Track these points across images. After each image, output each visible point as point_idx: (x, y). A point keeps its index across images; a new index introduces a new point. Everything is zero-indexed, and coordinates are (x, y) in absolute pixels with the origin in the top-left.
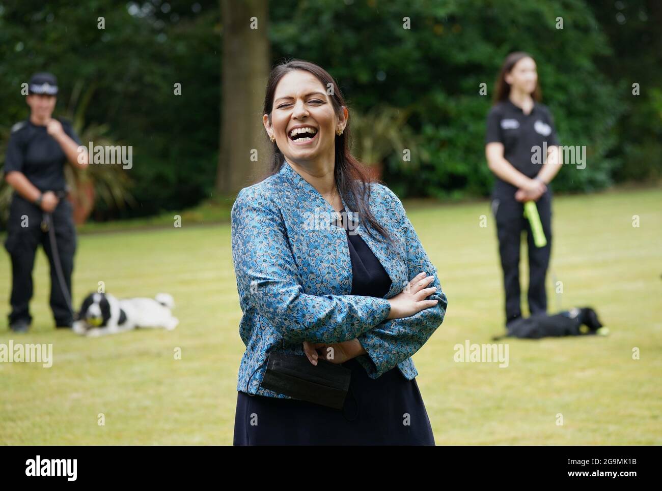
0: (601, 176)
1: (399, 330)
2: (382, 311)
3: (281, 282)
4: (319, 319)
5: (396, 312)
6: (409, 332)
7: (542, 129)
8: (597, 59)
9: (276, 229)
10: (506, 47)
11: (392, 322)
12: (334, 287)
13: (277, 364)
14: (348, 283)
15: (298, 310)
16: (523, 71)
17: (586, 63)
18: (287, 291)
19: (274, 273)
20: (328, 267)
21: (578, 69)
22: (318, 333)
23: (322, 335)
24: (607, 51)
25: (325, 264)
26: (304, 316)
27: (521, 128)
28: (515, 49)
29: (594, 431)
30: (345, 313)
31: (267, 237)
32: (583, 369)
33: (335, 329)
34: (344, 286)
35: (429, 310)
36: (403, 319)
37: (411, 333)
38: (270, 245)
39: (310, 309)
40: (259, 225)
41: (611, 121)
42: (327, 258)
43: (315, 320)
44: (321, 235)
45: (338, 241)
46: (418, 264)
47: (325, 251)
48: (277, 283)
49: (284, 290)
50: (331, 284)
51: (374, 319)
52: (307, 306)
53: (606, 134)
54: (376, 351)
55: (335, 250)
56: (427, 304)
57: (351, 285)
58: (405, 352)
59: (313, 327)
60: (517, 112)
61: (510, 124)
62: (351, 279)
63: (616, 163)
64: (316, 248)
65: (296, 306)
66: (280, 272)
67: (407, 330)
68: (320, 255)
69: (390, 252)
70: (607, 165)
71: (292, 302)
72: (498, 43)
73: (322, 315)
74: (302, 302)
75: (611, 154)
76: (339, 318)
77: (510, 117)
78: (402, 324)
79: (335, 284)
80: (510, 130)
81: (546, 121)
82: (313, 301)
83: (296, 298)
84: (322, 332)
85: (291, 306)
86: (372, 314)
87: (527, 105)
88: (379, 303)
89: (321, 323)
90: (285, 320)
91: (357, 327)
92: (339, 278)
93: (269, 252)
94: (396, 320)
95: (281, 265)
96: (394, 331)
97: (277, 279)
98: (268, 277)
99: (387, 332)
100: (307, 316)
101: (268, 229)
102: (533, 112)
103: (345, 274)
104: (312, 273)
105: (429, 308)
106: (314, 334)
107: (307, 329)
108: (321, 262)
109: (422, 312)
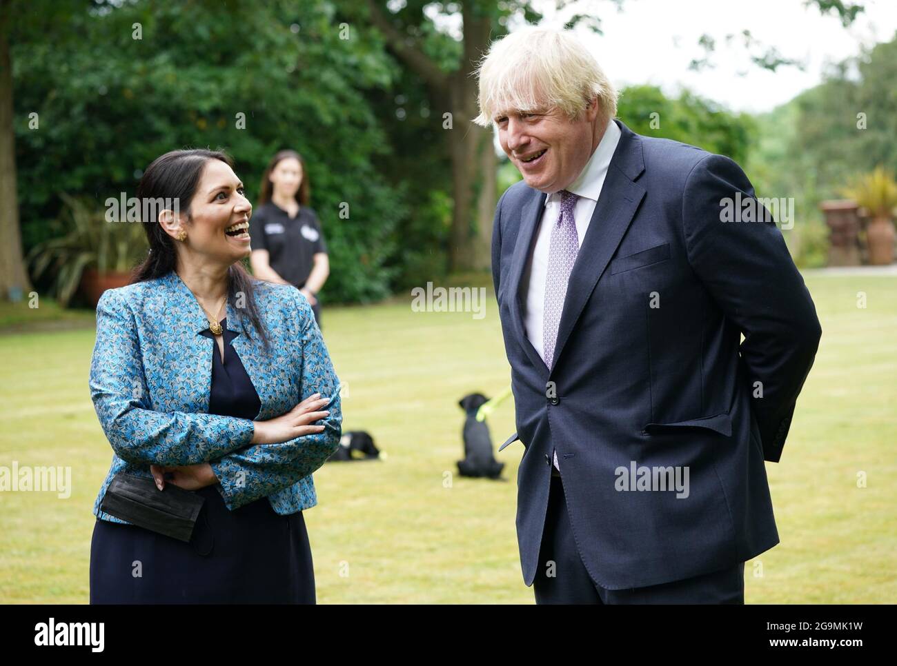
0: (378, 287)
1: (264, 458)
2: (242, 434)
3: (114, 395)
4: (150, 438)
5: (261, 436)
6: (278, 460)
7: (309, 234)
8: (375, 158)
9: (125, 336)
10: (276, 144)
11: (257, 447)
12: (186, 405)
13: (119, 487)
14: (203, 401)
15: (126, 426)
16: (285, 172)
17: (363, 163)
18: (117, 404)
19: (110, 384)
20: (183, 382)
21: (354, 169)
22: (151, 453)
23: (156, 455)
24: (386, 150)
25: (181, 379)
26: (133, 432)
27: (286, 233)
28: (285, 147)
29: (366, 565)
30: (186, 433)
31: (113, 345)
32: (354, 497)
33: (171, 449)
34: (199, 405)
35: (309, 437)
36: (271, 445)
37: (280, 462)
38: (114, 354)
39: (142, 425)
40: (108, 332)
41: (389, 226)
42: (184, 371)
43: (145, 438)
44: (184, 345)
45: (202, 353)
46: (313, 383)
47: (184, 363)
48: (110, 395)
49: (114, 403)
50: (183, 401)
51: (229, 441)
52: (138, 422)
53: (384, 241)
54: (231, 479)
55: (196, 363)
56: (308, 430)
57: (207, 403)
58: (274, 482)
59: (143, 445)
60: (282, 215)
61: (274, 229)
62: (207, 397)
63: (395, 272)
64: (174, 360)
65: (124, 421)
66: (117, 384)
67: (276, 458)
68: (177, 368)
69: (272, 369)
70: (385, 274)
71: (120, 416)
72: (267, 140)
73: (155, 433)
74: (132, 417)
75: (389, 263)
76: (178, 438)
77: (275, 222)
78: (269, 451)
79: (188, 401)
80: (274, 235)
81: (313, 226)
82: (147, 417)
83: (126, 412)
84: (155, 452)
85: (118, 420)
86: (225, 435)
87: (292, 209)
88: (238, 425)
89: (153, 442)
90: (114, 436)
91: (203, 449)
92: (193, 395)
93: (110, 361)
94: (262, 446)
95: (120, 377)
96: (257, 458)
97: (110, 391)
98: (103, 389)
99: (247, 459)
100: (137, 433)
101: (115, 337)
102: (298, 215)
103: (202, 391)
104: (161, 387)
105: (310, 434)
106: (146, 453)
107: (136, 447)
108: (177, 375)
109: (297, 439)
